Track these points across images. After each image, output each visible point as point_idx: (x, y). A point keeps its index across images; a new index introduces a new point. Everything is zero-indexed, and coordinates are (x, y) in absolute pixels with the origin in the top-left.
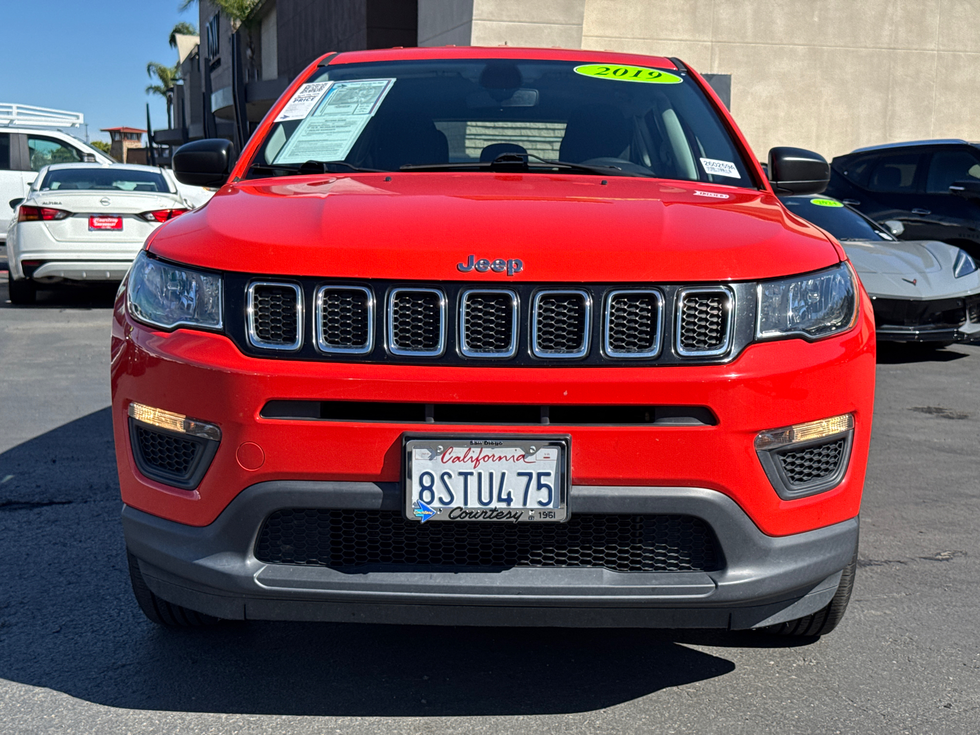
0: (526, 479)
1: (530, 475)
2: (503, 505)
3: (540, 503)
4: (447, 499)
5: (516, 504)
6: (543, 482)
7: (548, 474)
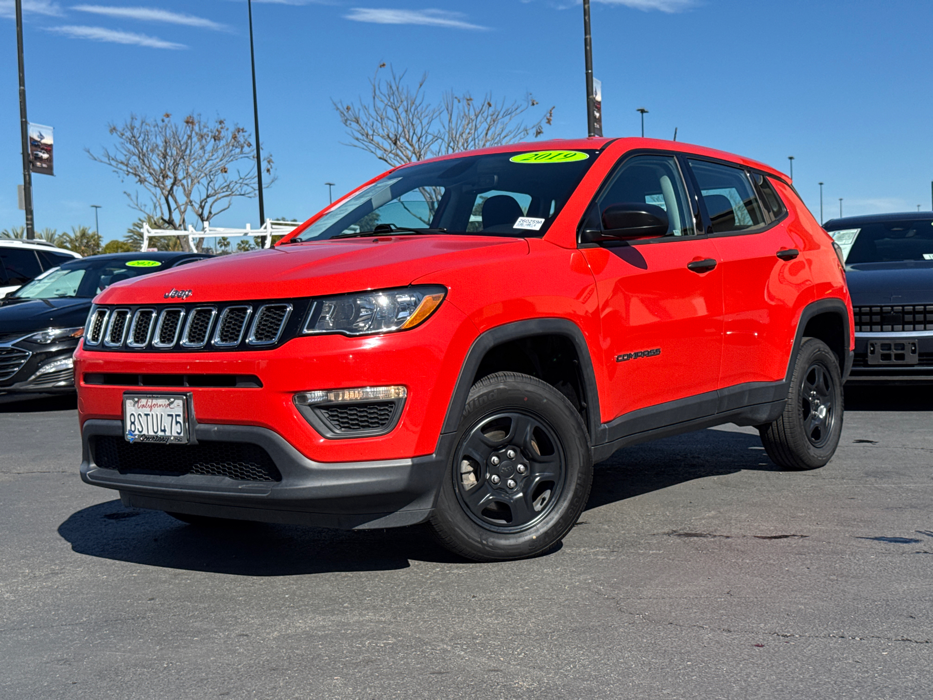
0: (170, 418)
1: (172, 415)
2: (162, 434)
3: (178, 433)
4: (140, 430)
5: (168, 433)
6: (178, 420)
7: (179, 415)
